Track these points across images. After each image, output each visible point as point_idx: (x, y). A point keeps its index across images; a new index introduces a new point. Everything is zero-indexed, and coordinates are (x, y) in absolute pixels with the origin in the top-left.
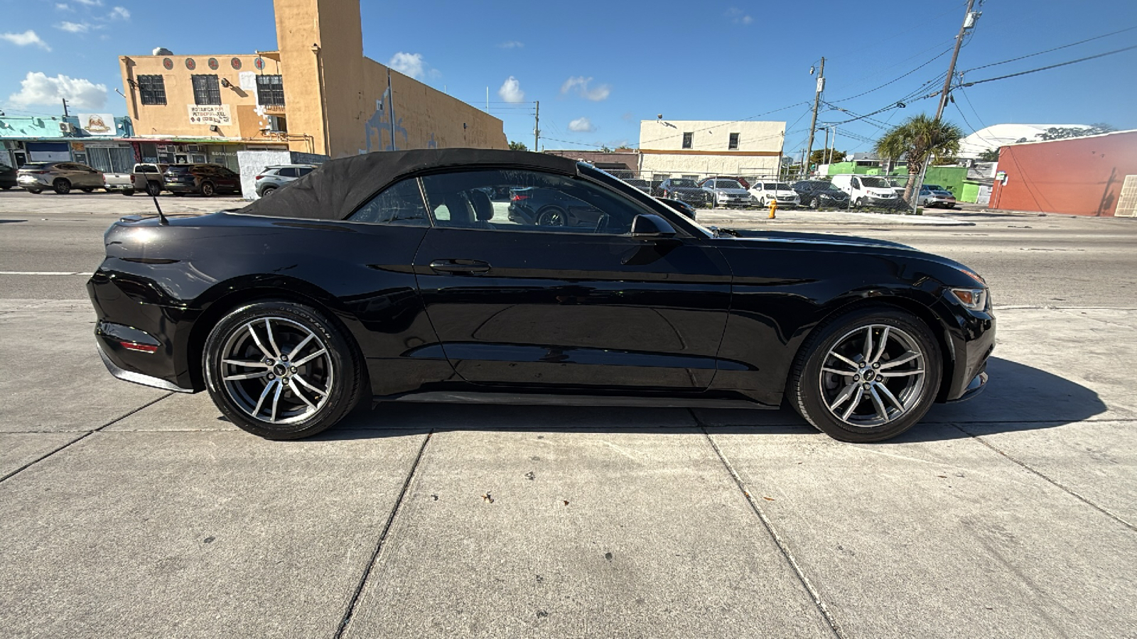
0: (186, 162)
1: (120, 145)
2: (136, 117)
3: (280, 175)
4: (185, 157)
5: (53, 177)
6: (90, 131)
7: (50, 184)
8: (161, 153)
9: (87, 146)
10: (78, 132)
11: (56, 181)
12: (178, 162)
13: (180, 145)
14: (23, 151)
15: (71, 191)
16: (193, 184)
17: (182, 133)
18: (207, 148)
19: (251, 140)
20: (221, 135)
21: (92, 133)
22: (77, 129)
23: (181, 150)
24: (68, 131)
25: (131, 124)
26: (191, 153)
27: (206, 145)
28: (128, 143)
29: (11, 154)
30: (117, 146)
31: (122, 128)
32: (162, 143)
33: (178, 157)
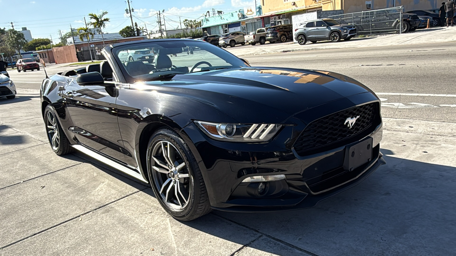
0: (281, 24)
1: (257, 20)
2: (263, 5)
3: (306, 27)
4: (281, 22)
5: (230, 40)
6: (247, 15)
7: (229, 43)
8: (272, 21)
9: (246, 23)
10: (243, 16)
11: (231, 41)
12: (278, 25)
13: (279, 15)
14: (227, 29)
15: (236, 46)
16: (277, 37)
17: (280, 9)
18: (290, 15)
19: (309, 7)
20: (297, 7)
21: (248, 16)
22: (243, 15)
23: (279, 18)
24: (240, 17)
25: (261, 9)
26: (283, 19)
27: (290, 14)
28: (260, 19)
29: (223, 30)
30: (256, 21)
31: (258, 12)
32: (272, 16)
33: (278, 22)
